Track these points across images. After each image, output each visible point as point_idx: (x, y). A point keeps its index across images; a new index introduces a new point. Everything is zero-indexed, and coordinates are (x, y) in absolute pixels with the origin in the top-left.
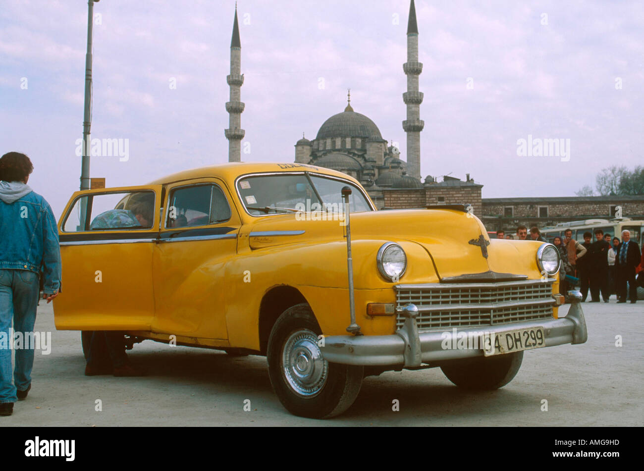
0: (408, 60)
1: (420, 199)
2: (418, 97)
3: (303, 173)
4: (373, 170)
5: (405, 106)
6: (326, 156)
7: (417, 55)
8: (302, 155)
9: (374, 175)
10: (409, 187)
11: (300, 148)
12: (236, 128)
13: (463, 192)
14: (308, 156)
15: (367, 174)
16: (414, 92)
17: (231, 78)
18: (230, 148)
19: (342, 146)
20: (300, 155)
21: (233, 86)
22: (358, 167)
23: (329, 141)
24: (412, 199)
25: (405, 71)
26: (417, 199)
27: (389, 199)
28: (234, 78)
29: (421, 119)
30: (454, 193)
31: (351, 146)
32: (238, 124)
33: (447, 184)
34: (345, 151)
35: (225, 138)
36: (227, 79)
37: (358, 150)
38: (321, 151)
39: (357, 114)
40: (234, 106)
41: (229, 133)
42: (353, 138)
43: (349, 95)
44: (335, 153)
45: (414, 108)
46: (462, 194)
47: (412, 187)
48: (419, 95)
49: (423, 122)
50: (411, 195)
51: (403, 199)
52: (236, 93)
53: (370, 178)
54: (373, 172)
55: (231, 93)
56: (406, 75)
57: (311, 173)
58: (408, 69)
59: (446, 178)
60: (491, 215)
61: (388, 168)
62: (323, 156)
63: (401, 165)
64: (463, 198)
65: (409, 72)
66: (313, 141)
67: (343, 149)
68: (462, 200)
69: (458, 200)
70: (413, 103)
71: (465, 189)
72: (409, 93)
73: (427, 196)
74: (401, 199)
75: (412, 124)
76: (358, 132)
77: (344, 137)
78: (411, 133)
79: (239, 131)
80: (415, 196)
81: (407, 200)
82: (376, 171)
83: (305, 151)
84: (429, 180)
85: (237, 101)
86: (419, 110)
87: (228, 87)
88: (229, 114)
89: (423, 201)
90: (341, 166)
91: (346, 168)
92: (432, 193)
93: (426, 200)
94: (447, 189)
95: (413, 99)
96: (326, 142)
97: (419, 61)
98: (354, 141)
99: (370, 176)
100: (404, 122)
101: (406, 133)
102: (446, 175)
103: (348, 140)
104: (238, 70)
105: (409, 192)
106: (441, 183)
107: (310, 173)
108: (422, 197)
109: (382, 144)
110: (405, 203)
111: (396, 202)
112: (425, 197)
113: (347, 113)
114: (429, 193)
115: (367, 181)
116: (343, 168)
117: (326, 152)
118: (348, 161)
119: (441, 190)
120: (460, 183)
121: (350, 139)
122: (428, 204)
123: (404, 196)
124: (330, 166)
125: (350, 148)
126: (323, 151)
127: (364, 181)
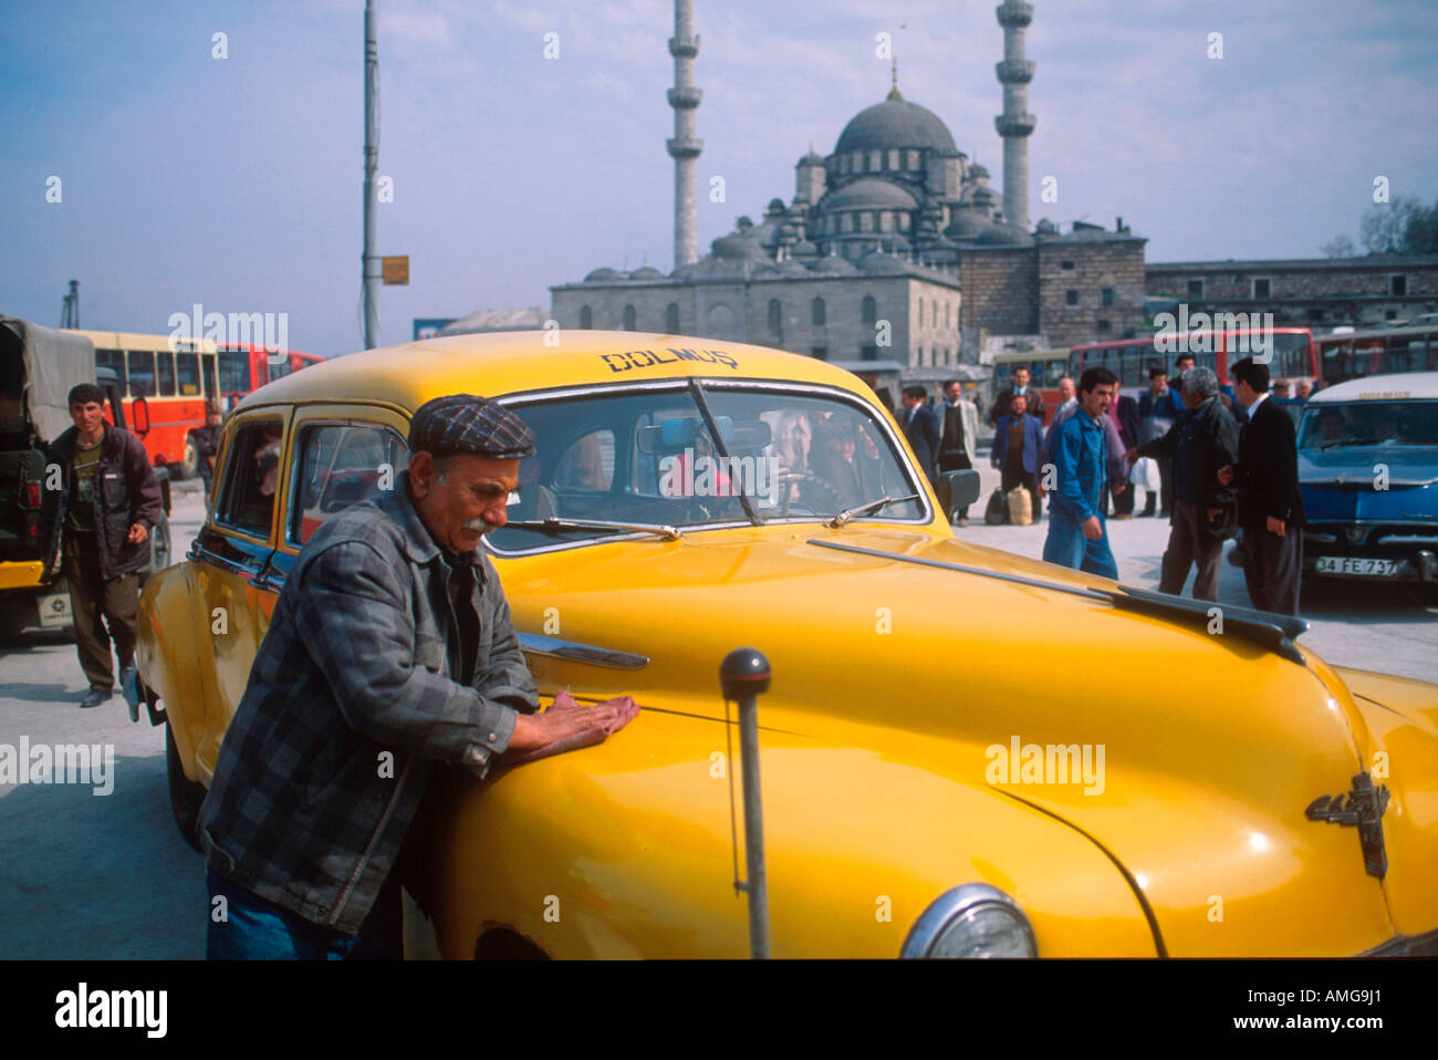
1: (1028, 266)
2: (1022, 70)
3: (685, 384)
4: (941, 210)
8: (807, 186)
11: (804, 170)
12: (686, 136)
13: (1109, 253)
14: (820, 186)
15: (929, 218)
16: (1015, 61)
18: (676, 174)
19: (882, 165)
20: (804, 184)
21: (679, 60)
22: (912, 204)
23: (858, 158)
24: (1013, 266)
25: (999, 22)
26: (1022, 266)
29: (1029, 112)
30: (1093, 254)
31: (900, 166)
32: (689, 129)
33: (1080, 237)
34: (887, 176)
35: (668, 155)
36: (671, 48)
37: (913, 173)
38: (843, 175)
39: (911, 105)
40: (683, 95)
41: (675, 146)
42: (903, 151)
43: (894, 71)
44: (869, 179)
45: (1015, 92)
46: (1107, 256)
47: (1013, 243)
48: (1027, 67)
49: (1032, 118)
50: (1010, 257)
51: (997, 266)
52: (684, 73)
53: (934, 225)
54: (939, 213)
55: (677, 74)
56: (1002, 29)
57: (711, 383)
58: (1005, 17)
59: (1078, 226)
60: (1163, 295)
62: (846, 185)
63: (992, 201)
64: (1109, 264)
65: (1006, 22)
66: (828, 158)
67: (885, 174)
68: (1109, 267)
69: (1101, 267)
70: (1015, 81)
71: (1114, 247)
72: (1008, 63)
73: (1043, 261)
74: (993, 266)
75: (1013, 123)
76: (912, 140)
77: (885, 150)
80: (1017, 260)
81: (1004, 269)
82: (946, 212)
83: (814, 175)
84: (1045, 229)
85: (686, 85)
86: (1025, 96)
88: (672, 110)
89: (1034, 271)
90: (880, 203)
91: (890, 207)
92: (1050, 255)
93: (1039, 268)
94: (1079, 246)
95: (1015, 74)
96: (852, 159)
98: (904, 155)
99: (934, 221)
100: (998, 119)
101: (1002, 139)
102: (1077, 220)
103: (894, 155)
104: (688, 28)
105: (1007, 254)
106: (1067, 236)
107: (705, 382)
108: (1033, 263)
109: (957, 162)
110: (998, 271)
111: (979, 269)
112: (1039, 263)
113: (892, 103)
114: (1045, 255)
115: (928, 231)
117: (853, 178)
118: (893, 194)
119: (1068, 249)
120: (1104, 236)
121: (897, 153)
122: (1041, 277)
123: (998, 260)
124: (860, 205)
125: (897, 169)
126: (847, 175)
127: (923, 230)
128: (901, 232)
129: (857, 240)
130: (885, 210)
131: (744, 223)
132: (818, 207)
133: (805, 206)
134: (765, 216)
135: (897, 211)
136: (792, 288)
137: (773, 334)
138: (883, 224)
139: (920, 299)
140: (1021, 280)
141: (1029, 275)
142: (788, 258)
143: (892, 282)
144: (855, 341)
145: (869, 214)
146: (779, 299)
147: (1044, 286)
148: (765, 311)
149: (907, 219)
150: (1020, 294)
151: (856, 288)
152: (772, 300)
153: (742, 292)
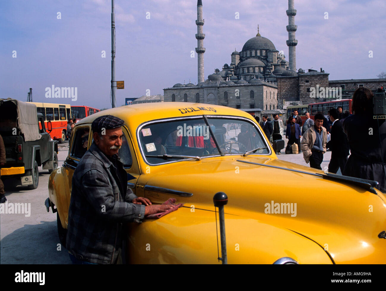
0: (289, 8)
1: (296, 82)
3: (202, 117)
4: (272, 66)
5: (288, 32)
6: (247, 60)
7: (294, 6)
8: (235, 60)
9: (272, 69)
10: (290, 76)
11: (234, 56)
14: (238, 60)
15: (268, 69)
16: (292, 25)
17: (197, 22)
18: (198, 57)
19: (255, 54)
20: (233, 60)
22: (264, 65)
24: (292, 82)
25: (287, 14)
26: (294, 82)
27: (279, 81)
28: (199, 21)
29: (296, 39)
32: (202, 45)
33: (310, 73)
34: (257, 57)
35: (196, 52)
37: (264, 56)
39: (263, 38)
40: (200, 36)
41: (198, 50)
42: (261, 50)
44: (252, 58)
45: (292, 34)
46: (318, 79)
47: (292, 75)
48: (295, 27)
49: (297, 41)
50: (291, 79)
54: (271, 67)
55: (198, 29)
57: (209, 116)
58: (289, 13)
61: (279, 65)
63: (286, 64)
64: (318, 81)
65: (289, 15)
66: (240, 53)
70: (292, 31)
71: (320, 76)
72: (289, 26)
73: (300, 80)
74: (286, 82)
75: (291, 42)
76: (263, 47)
77: (256, 50)
78: (291, 47)
79: (202, 48)
80: (293, 80)
83: (236, 57)
84: (301, 71)
85: (200, 33)
86: (295, 35)
88: (197, 40)
89: (298, 83)
90: (255, 65)
91: (257, 66)
92: (302, 79)
94: (310, 76)
96: (247, 53)
98: (261, 52)
99: (270, 70)
100: (287, 41)
101: (288, 47)
102: (309, 69)
104: (201, 17)
105: (290, 78)
106: (307, 73)
107: (207, 116)
109: (276, 53)
111: (283, 83)
116: (256, 66)
117: (247, 58)
118: (258, 62)
119: (307, 77)
120: (317, 73)
121: (259, 51)
122: (300, 84)
123: (288, 80)
124: (249, 65)
125: (259, 55)
126: (245, 57)
127: (267, 72)
128: (260, 73)
129: (248, 75)
131: (217, 70)
132: (238, 66)
133: (234, 66)
134: (223, 68)
135: (259, 67)
136: (231, 88)
137: (226, 101)
138: (256, 70)
139: (266, 91)
140: (294, 86)
141: (297, 85)
142: (229, 80)
143: (258, 86)
144: (248, 103)
145: (252, 68)
146: (227, 92)
147: (301, 87)
148: (223, 95)
149: (263, 69)
150: (294, 89)
151: (248, 88)
152: (225, 92)
153: (217, 89)
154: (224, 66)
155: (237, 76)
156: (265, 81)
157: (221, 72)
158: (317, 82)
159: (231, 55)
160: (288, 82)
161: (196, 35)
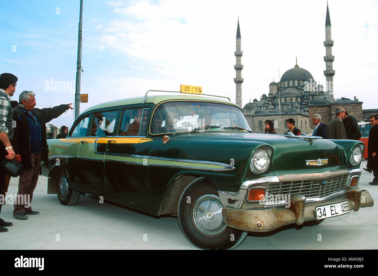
0: (326, 40)
1: (329, 110)
2: (331, 58)
4: (309, 96)
5: (325, 63)
6: (285, 90)
7: (331, 37)
8: (272, 90)
9: (309, 99)
10: (322, 104)
11: (272, 86)
12: (239, 77)
13: (352, 106)
14: (276, 90)
15: (306, 99)
16: (329, 56)
17: (236, 53)
18: (237, 87)
19: (293, 85)
20: (271, 90)
21: (237, 57)
22: (301, 95)
23: (286, 83)
24: (324, 110)
25: (324, 45)
26: (326, 110)
27: (311, 110)
28: (238, 53)
29: (333, 69)
30: (347, 106)
31: (298, 85)
32: (240, 76)
33: (343, 102)
34: (294, 88)
35: (234, 82)
36: (235, 54)
37: (301, 87)
38: (282, 88)
39: (301, 69)
40: (238, 66)
41: (236, 80)
43: (296, 59)
44: (289, 88)
45: (329, 64)
46: (351, 107)
47: (324, 104)
49: (334, 71)
50: (323, 108)
51: (319, 110)
52: (239, 60)
53: (307, 101)
54: (309, 97)
55: (237, 60)
56: (325, 47)
58: (326, 44)
59: (343, 99)
61: (317, 95)
62: (283, 90)
63: (324, 94)
64: (351, 109)
65: (326, 45)
66: (278, 83)
67: (294, 87)
68: (351, 110)
69: (349, 110)
70: (329, 61)
71: (353, 104)
72: (327, 56)
73: (332, 108)
74: (318, 110)
75: (329, 72)
76: (301, 78)
77: (294, 80)
78: (329, 77)
79: (240, 79)
80: (325, 108)
81: (321, 111)
82: (311, 97)
83: (274, 87)
85: (239, 64)
86: (332, 65)
87: (235, 57)
88: (236, 71)
89: (330, 111)
90: (292, 95)
91: (295, 96)
92: (334, 107)
93: (331, 111)
94: (343, 104)
95: (329, 59)
96: (285, 83)
97: (332, 40)
98: (299, 82)
99: (307, 100)
100: (324, 72)
101: (325, 77)
102: (342, 97)
103: (296, 82)
104: (240, 49)
105: (322, 106)
108: (329, 109)
110: (320, 112)
111: (315, 112)
112: (331, 109)
113: (296, 68)
114: (333, 107)
115: (306, 102)
116: (293, 96)
117: (285, 88)
118: (296, 92)
119: (340, 105)
120: (350, 101)
121: (297, 81)
122: (332, 113)
123: (320, 108)
124: (287, 95)
125: (297, 85)
126: (283, 87)
127: (304, 102)
128: (298, 103)
129: (286, 105)
130: (294, 97)
131: (255, 100)
132: (275, 96)
133: (272, 96)
134: (261, 98)
135: (297, 97)
136: (265, 117)
137: (260, 130)
138: (293, 101)
139: (301, 121)
140: (327, 114)
141: (329, 113)
142: (264, 109)
143: (293, 115)
144: (283, 132)
145: (289, 98)
146: (262, 121)
147: (333, 115)
148: (258, 124)
149: (300, 99)
150: (326, 118)
151: (283, 117)
152: (260, 121)
153: (252, 119)
154: (262, 96)
155: (274, 105)
156: (301, 111)
157: (259, 102)
158: (350, 111)
159: (269, 85)
160: (320, 111)
161: (234, 66)
